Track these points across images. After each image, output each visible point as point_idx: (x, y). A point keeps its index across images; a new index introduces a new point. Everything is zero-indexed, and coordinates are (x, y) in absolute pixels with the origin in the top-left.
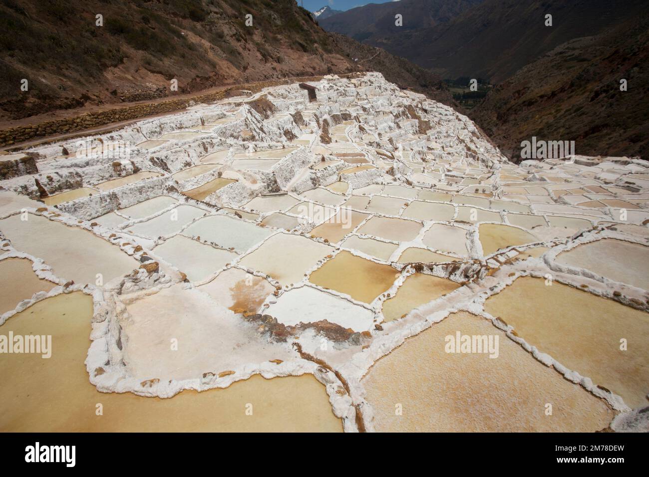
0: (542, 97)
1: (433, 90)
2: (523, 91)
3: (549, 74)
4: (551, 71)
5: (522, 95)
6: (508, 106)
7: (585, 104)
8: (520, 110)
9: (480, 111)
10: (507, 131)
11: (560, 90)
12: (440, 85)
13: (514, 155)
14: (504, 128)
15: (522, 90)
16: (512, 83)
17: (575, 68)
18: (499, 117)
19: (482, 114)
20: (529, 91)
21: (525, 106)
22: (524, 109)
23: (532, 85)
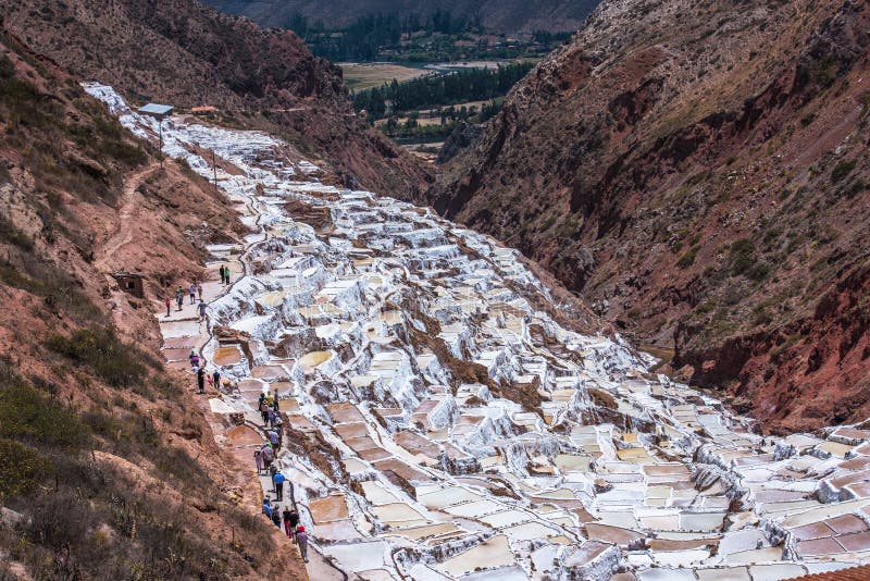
0: (714, 121)
1: (284, 102)
2: (643, 95)
5: (644, 110)
6: (608, 158)
8: (652, 174)
9: (504, 183)
10: (636, 258)
11: (768, 97)
12: (311, 78)
13: (682, 354)
14: (623, 249)
15: (639, 90)
16: (596, 61)
18: (585, 202)
19: (512, 193)
20: (663, 96)
21: (664, 156)
22: (665, 169)
23: (670, 69)
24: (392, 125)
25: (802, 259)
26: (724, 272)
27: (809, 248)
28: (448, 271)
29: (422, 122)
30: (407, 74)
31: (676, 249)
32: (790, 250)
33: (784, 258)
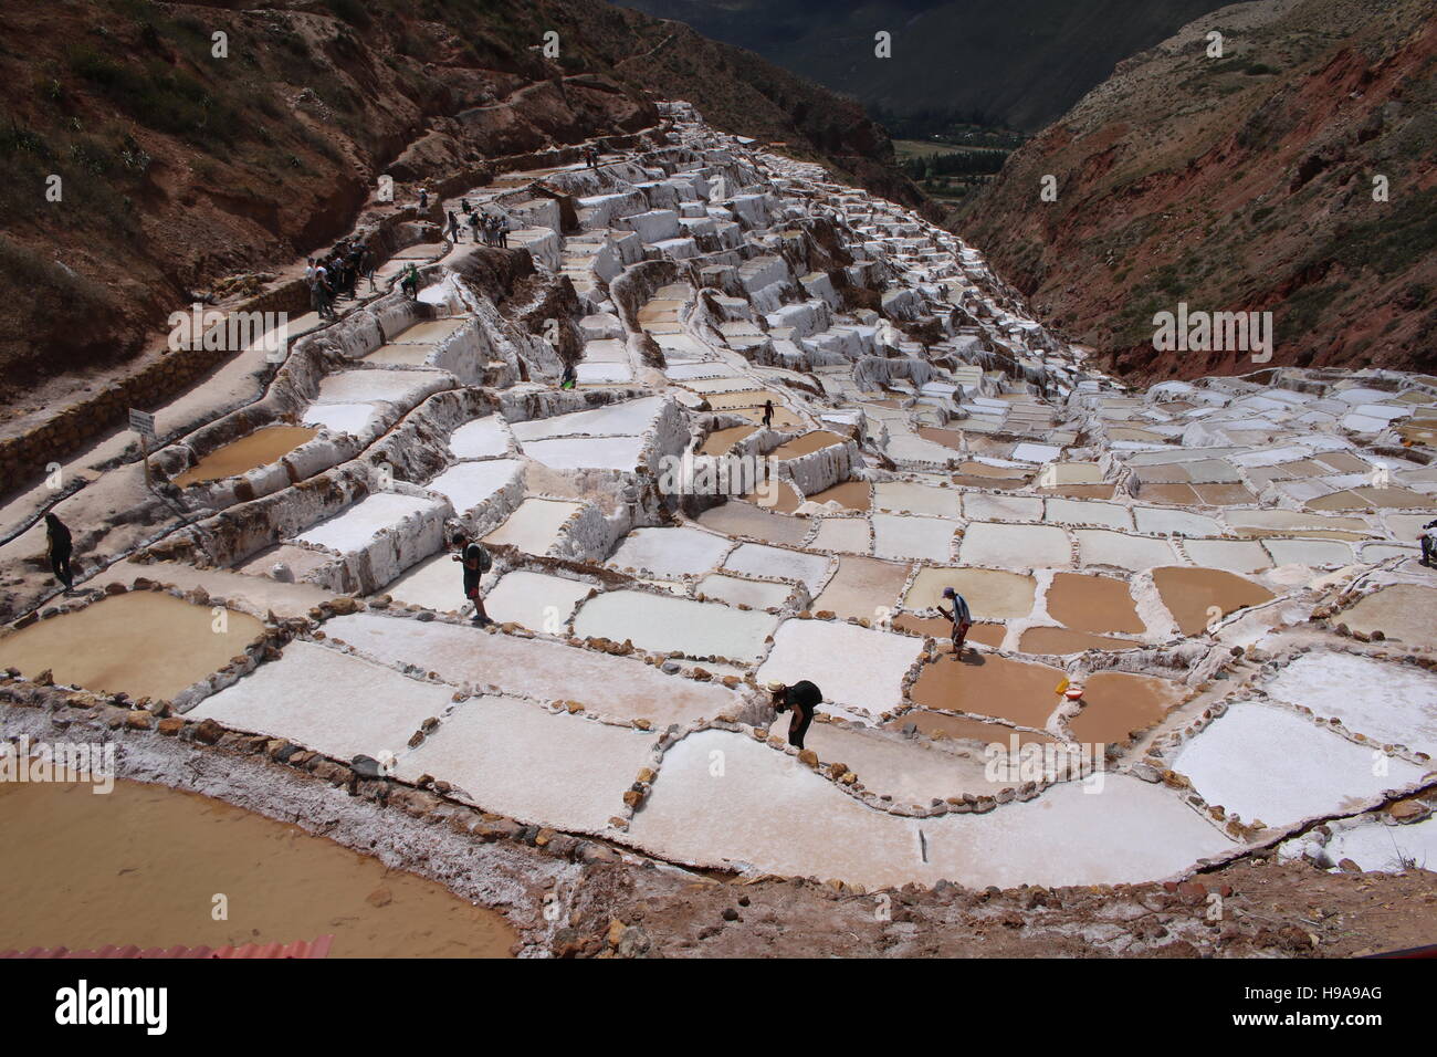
0: (1161, 174)
2: (1109, 156)
3: (1174, 108)
4: (1179, 100)
5: (1108, 168)
7: (1277, 199)
8: (1105, 213)
10: (1078, 274)
11: (1208, 157)
15: (1106, 152)
16: (1077, 132)
17: (1243, 93)
20: (1125, 159)
21: (1118, 199)
22: (1116, 210)
23: (1133, 137)
24: (929, 184)
25: (1216, 282)
26: (1148, 288)
27: (1224, 273)
28: (918, 256)
29: (952, 185)
30: (944, 152)
31: (1113, 268)
32: (1208, 273)
33: (1201, 280)
